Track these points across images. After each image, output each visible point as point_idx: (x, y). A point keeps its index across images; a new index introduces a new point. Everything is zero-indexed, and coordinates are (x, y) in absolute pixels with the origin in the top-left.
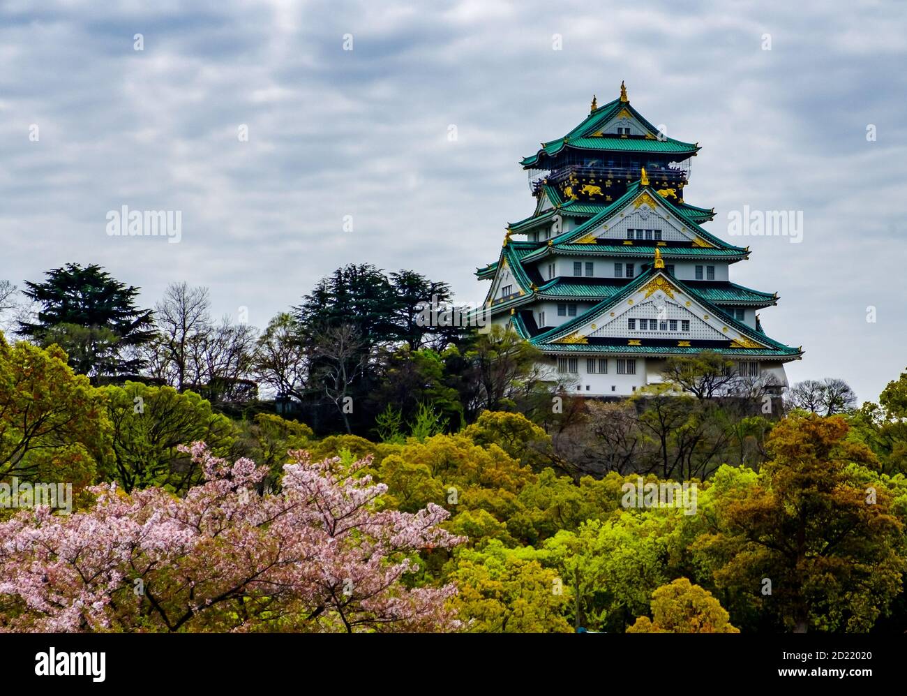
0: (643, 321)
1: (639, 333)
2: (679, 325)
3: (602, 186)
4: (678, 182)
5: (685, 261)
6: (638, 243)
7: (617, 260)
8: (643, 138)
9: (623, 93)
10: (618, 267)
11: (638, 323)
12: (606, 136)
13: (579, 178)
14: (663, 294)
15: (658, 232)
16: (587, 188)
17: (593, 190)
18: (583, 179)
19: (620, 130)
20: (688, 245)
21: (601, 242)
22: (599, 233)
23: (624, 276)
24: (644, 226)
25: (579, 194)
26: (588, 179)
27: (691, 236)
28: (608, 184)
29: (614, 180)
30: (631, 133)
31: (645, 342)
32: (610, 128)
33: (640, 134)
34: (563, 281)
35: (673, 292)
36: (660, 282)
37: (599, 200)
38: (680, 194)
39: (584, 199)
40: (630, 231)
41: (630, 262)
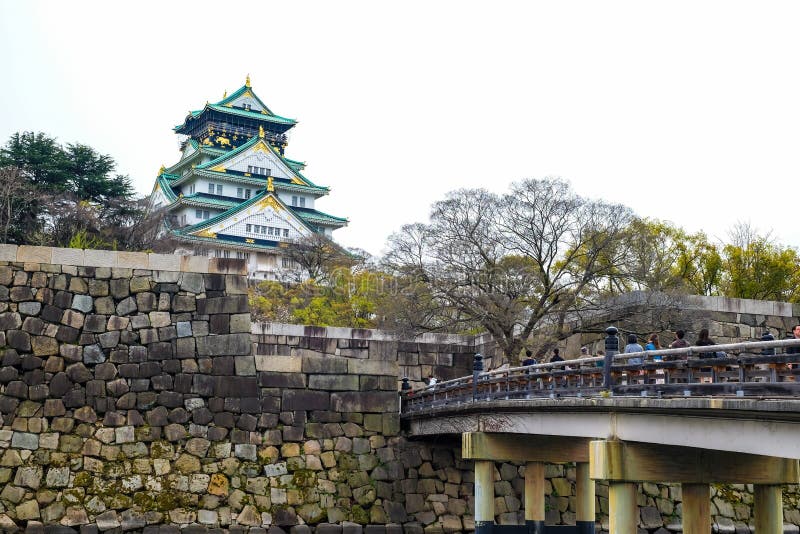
0: (257, 226)
1: (253, 234)
2: (282, 232)
3: (230, 138)
4: (282, 143)
5: (285, 191)
6: (254, 176)
7: (240, 185)
8: (260, 112)
9: (248, 82)
10: (240, 191)
11: (253, 227)
12: (234, 107)
13: (215, 131)
14: (272, 210)
16: (220, 139)
17: (224, 141)
18: (218, 133)
20: (289, 181)
21: (229, 172)
22: (228, 165)
24: (259, 165)
25: (214, 143)
26: (221, 133)
27: (290, 175)
28: (235, 138)
29: (239, 136)
31: (258, 241)
32: (238, 102)
34: (200, 195)
35: (279, 208)
36: (270, 200)
37: (228, 148)
38: (282, 152)
39: (217, 146)
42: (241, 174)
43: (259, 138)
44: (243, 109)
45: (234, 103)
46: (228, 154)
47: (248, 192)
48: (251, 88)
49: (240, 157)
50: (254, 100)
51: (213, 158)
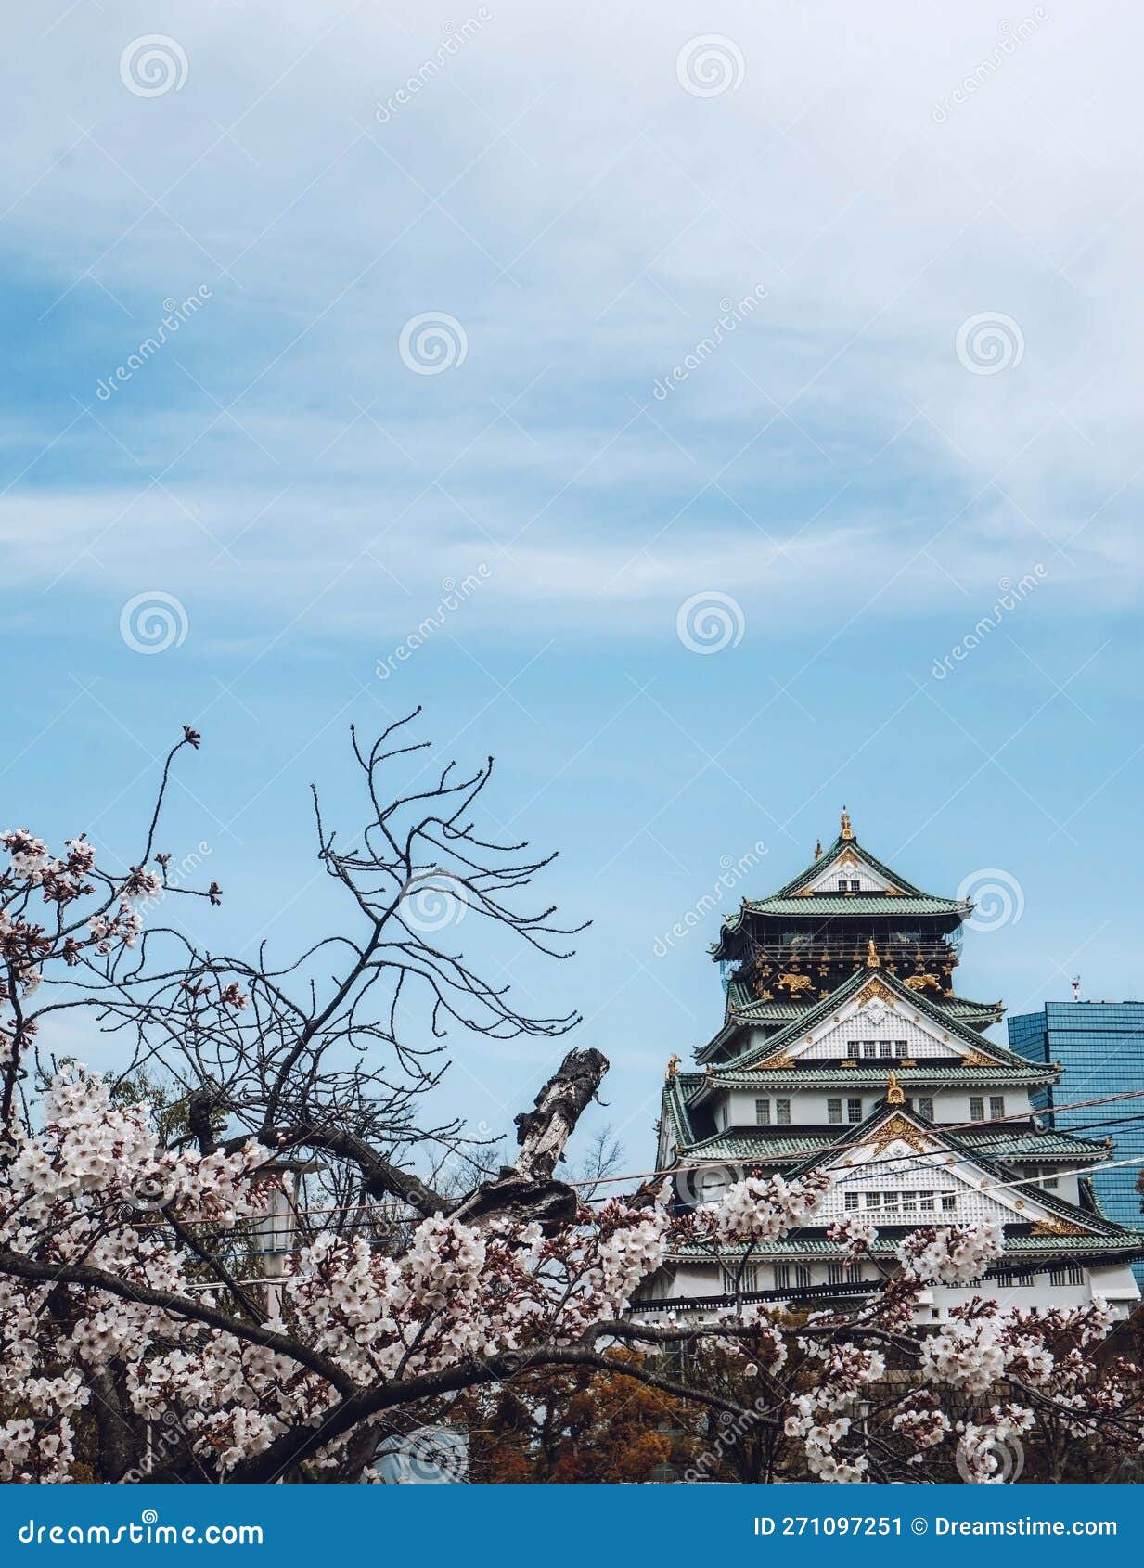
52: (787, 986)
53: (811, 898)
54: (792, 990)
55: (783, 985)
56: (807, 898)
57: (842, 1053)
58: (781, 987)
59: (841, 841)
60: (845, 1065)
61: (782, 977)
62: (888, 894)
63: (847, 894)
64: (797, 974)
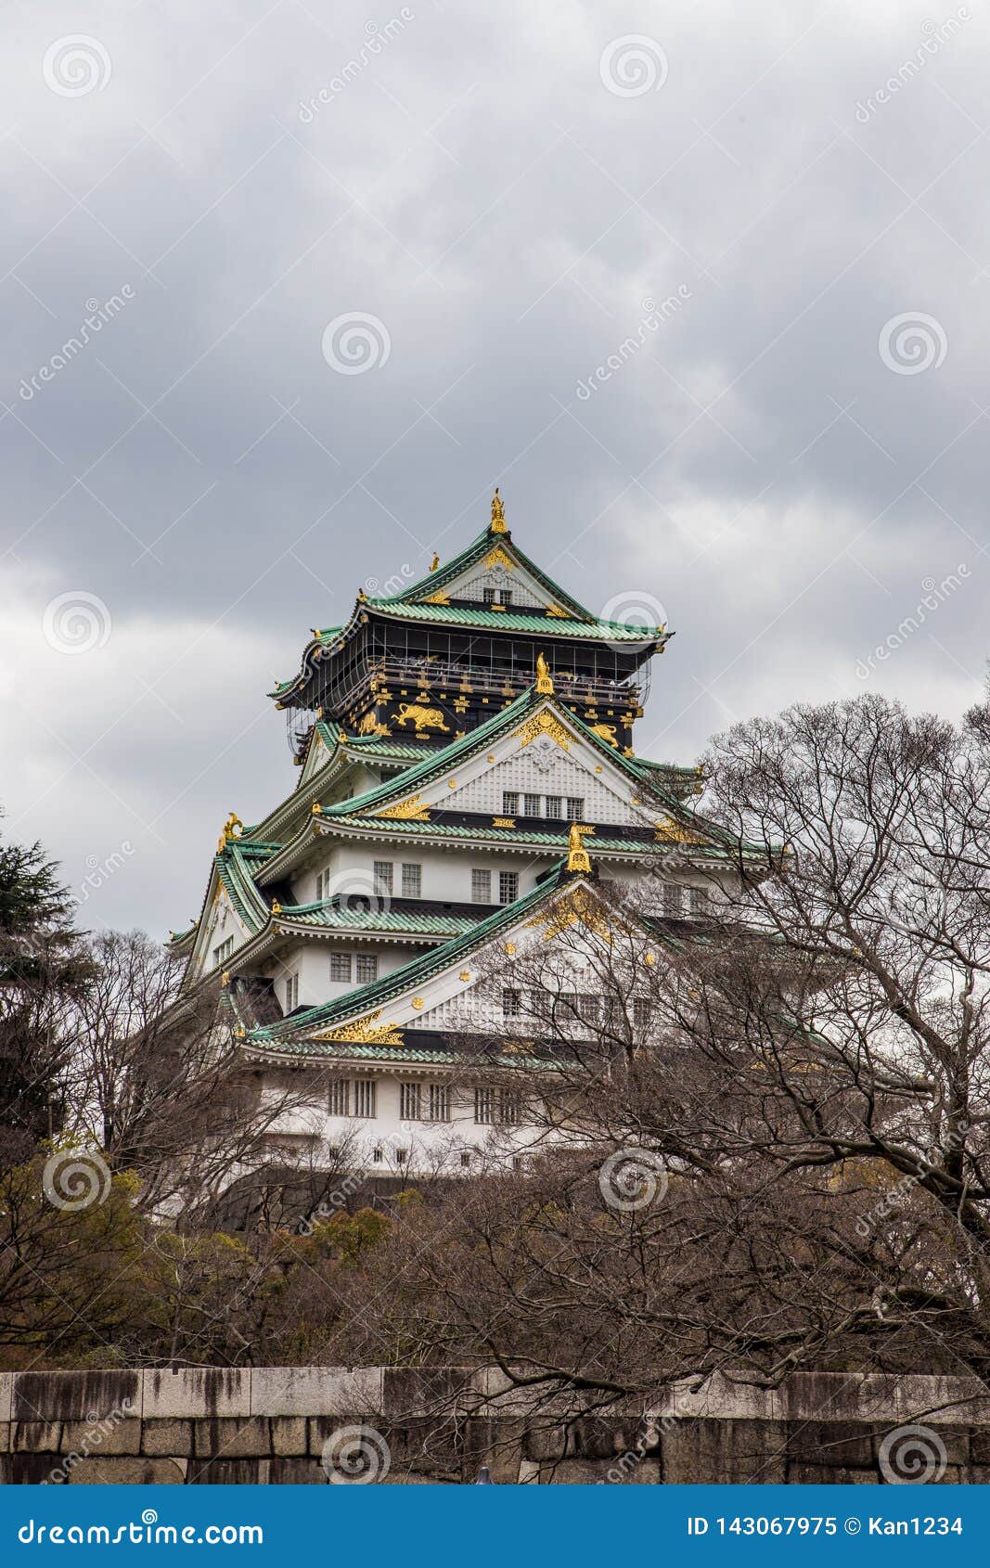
8: (540, 613)
10: (480, 879)
12: (455, 604)
15: (576, 802)
17: (424, 717)
19: (489, 592)
23: (495, 900)
24: (544, 786)
26: (415, 691)
28: (461, 705)
29: (474, 698)
30: (515, 601)
33: (534, 604)
37: (438, 738)
39: (404, 734)
40: (510, 796)
41: (510, 869)
42: (484, 821)
43: (535, 699)
44: (484, 606)
45: (455, 589)
46: (432, 757)
47: (509, 881)
48: (507, 536)
49: (476, 766)
50: (520, 574)
51: (387, 774)
52: (411, 721)
53: (446, 606)
54: (417, 727)
55: (406, 720)
56: (441, 606)
57: (496, 807)
58: (401, 722)
59: (491, 534)
60: (499, 823)
61: (404, 708)
62: (549, 614)
63: (494, 608)
64: (425, 706)
